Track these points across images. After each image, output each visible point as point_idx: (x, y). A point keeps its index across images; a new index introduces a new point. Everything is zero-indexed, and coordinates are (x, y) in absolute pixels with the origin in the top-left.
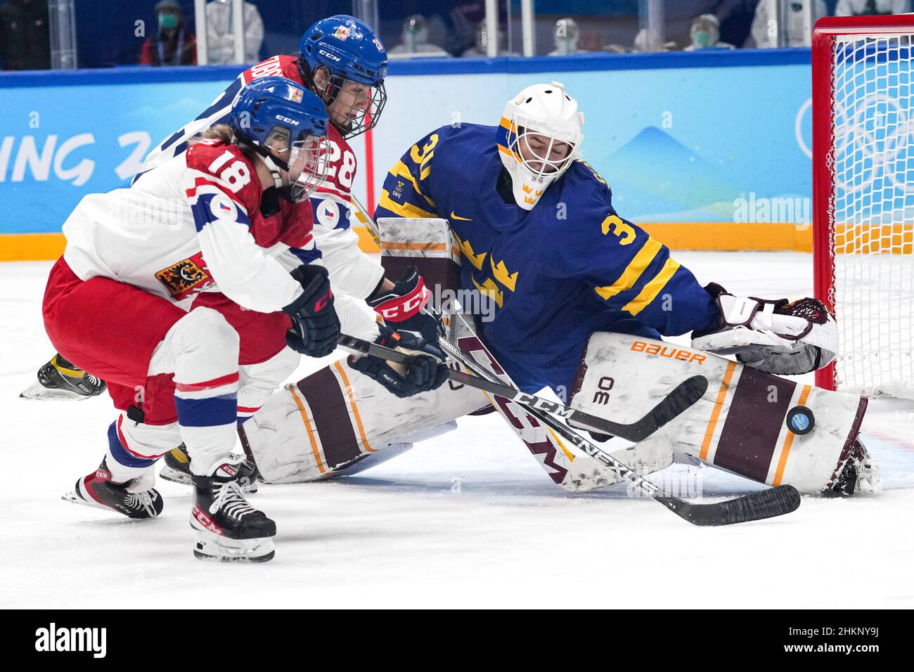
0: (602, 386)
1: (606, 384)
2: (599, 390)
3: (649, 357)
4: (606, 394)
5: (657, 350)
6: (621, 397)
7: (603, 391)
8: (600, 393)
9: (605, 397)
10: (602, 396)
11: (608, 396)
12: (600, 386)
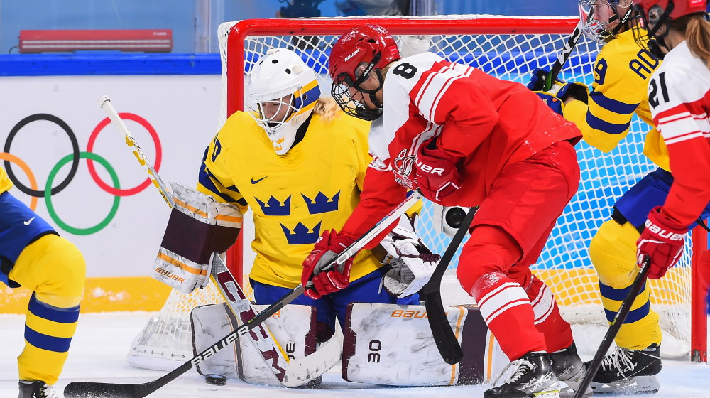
0: (372, 348)
1: (375, 346)
2: (371, 352)
3: (405, 320)
4: (377, 354)
5: (412, 315)
6: (390, 355)
7: (375, 352)
8: (372, 354)
9: (376, 356)
10: (374, 356)
11: (379, 355)
12: (370, 348)
